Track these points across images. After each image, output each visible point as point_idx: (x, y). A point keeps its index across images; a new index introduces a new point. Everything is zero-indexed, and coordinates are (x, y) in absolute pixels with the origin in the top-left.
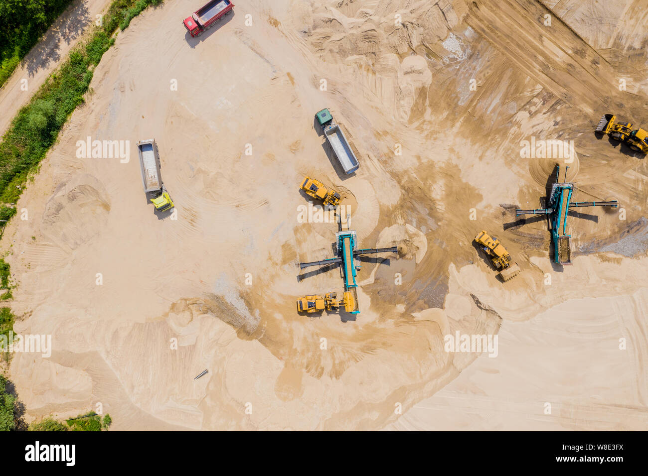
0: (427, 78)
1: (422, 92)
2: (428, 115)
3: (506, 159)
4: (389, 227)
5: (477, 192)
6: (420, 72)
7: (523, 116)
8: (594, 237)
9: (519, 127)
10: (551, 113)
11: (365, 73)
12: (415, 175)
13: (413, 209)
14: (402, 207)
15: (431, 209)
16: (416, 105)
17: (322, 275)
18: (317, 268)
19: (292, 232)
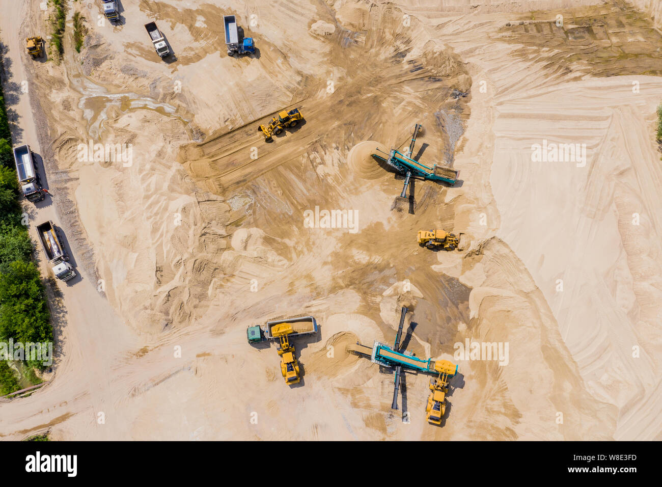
0: (257, 232)
1: (268, 241)
2: (290, 243)
3: (352, 193)
4: (380, 311)
5: (373, 225)
6: (250, 236)
7: (320, 170)
8: (441, 150)
9: (329, 175)
10: (328, 149)
11: (229, 284)
12: (341, 272)
13: (371, 284)
14: (365, 293)
15: (376, 268)
16: (277, 250)
17: (408, 394)
18: (400, 396)
19: (356, 410)
